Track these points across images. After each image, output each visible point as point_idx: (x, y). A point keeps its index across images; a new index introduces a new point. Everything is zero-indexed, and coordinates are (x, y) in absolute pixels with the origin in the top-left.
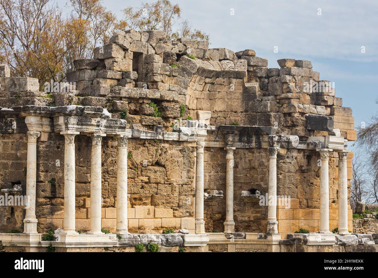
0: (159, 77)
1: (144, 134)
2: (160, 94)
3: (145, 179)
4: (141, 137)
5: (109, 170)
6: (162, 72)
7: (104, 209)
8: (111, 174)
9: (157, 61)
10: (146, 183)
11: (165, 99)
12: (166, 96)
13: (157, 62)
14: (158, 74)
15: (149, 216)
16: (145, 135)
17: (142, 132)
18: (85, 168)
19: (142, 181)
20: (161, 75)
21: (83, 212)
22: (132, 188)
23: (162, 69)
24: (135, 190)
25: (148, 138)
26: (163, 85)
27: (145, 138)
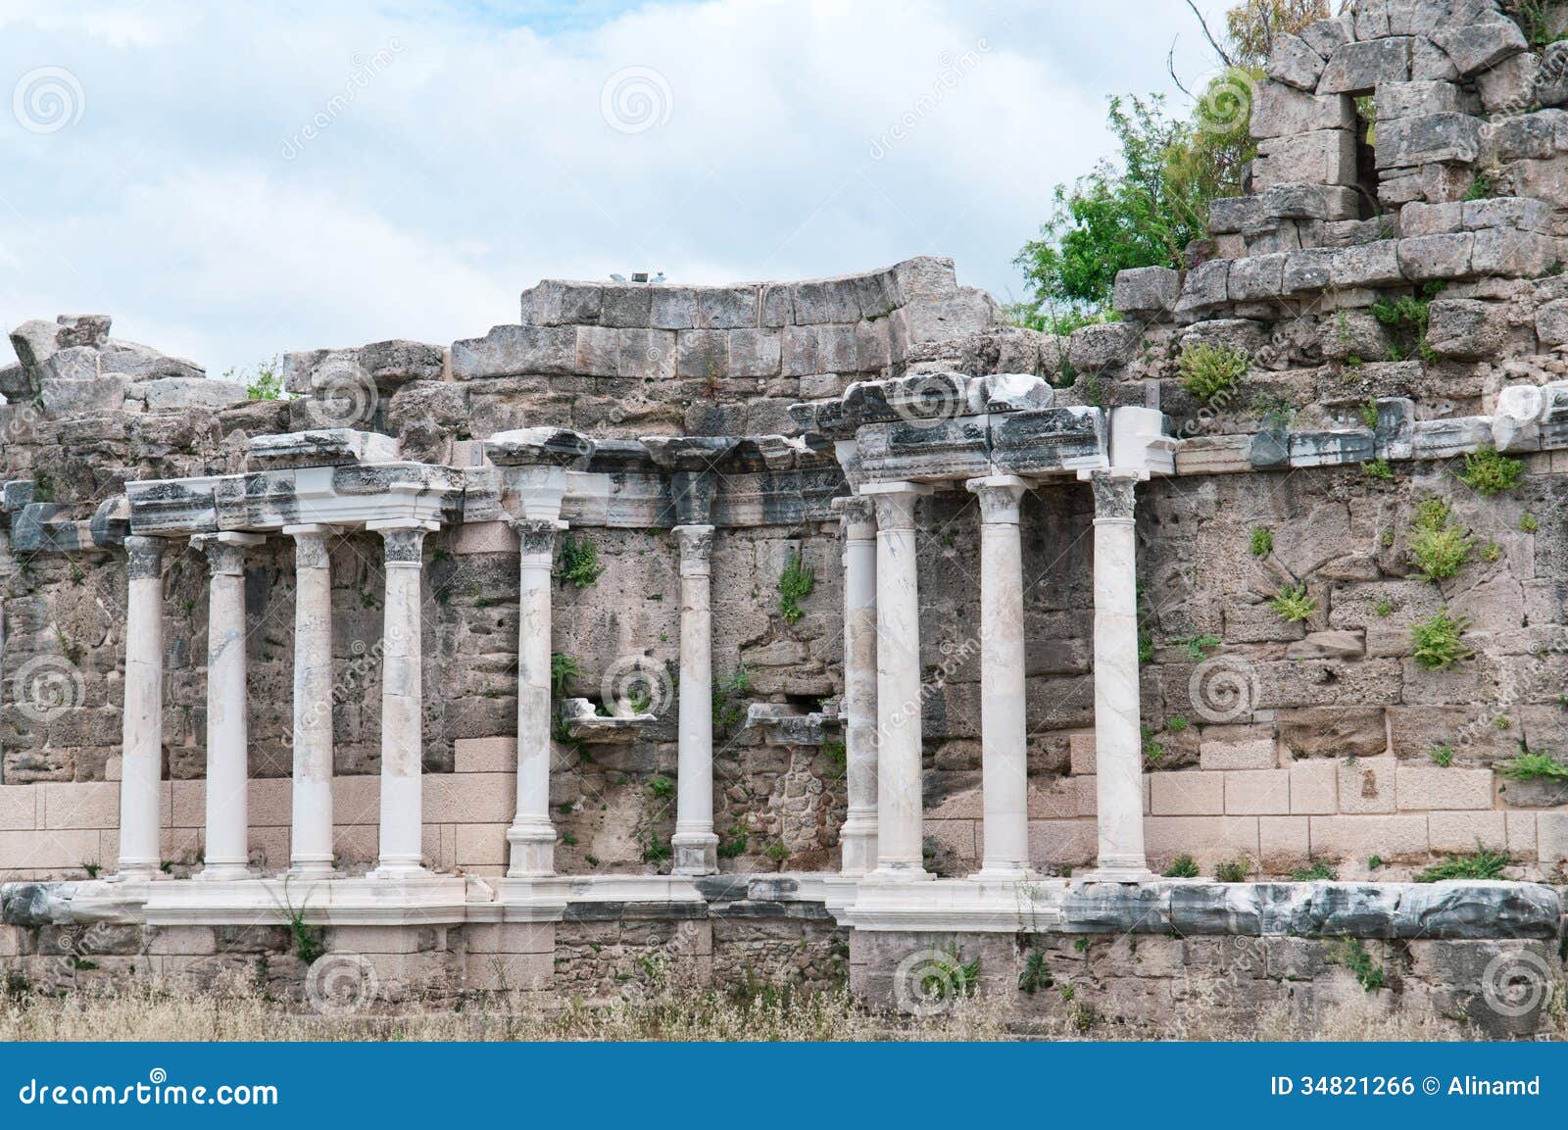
0: (1404, 182)
1: (1311, 448)
2: (1398, 258)
3: (1345, 641)
4: (1296, 463)
5: (1161, 615)
6: (1414, 158)
7: (1147, 776)
8: (1173, 633)
9: (1389, 113)
10: (1350, 657)
11: (1425, 273)
12: (1429, 261)
13: (1393, 115)
14: (1402, 168)
15: (1370, 804)
16: (1314, 451)
17: (1299, 441)
18: (1061, 615)
19: (1321, 649)
20: (1411, 170)
21: (1061, 792)
22: (1275, 685)
23: (1417, 144)
24: (1293, 691)
25: (1331, 460)
26: (1426, 215)
27: (1314, 461)
